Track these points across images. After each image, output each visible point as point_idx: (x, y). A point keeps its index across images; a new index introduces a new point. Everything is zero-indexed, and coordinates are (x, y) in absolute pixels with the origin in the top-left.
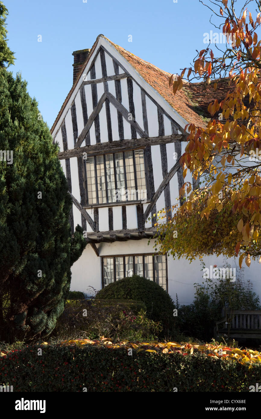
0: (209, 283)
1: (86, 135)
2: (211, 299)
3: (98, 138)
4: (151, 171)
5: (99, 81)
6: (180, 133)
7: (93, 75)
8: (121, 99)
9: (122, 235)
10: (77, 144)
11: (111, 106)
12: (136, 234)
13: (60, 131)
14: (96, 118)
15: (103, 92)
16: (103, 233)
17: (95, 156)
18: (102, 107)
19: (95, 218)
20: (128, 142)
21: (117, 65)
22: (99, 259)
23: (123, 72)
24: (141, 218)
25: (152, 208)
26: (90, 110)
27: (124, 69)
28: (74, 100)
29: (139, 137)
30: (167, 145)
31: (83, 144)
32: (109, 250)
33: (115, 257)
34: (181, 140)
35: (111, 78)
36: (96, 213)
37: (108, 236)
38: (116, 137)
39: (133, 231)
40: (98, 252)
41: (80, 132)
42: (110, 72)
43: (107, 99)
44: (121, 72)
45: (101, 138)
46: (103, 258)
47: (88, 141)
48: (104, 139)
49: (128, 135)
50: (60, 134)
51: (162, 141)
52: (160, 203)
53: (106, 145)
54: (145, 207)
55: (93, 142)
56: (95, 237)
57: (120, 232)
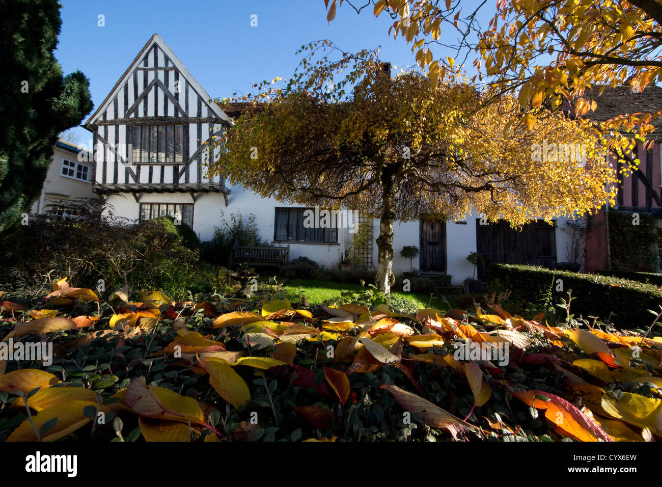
0: (226, 226)
1: (135, 109)
2: (226, 238)
3: (146, 112)
4: (188, 142)
5: (151, 69)
6: (214, 117)
7: (146, 64)
8: (168, 86)
9: (159, 187)
10: (127, 115)
11: (159, 89)
12: (171, 187)
13: (113, 103)
14: (145, 97)
15: (154, 78)
16: (143, 184)
17: (142, 126)
18: (151, 89)
19: (137, 173)
20: (171, 118)
21: (167, 59)
22: (138, 205)
23: (172, 66)
24: (177, 176)
25: (186, 169)
26: (141, 90)
27: (173, 64)
28: (127, 81)
29: (180, 115)
30: (203, 125)
31: (132, 116)
32: (147, 198)
33: (151, 204)
34: (214, 123)
35: (161, 69)
36: (139, 169)
37: (148, 187)
38: (161, 113)
39: (169, 185)
40: (137, 199)
41: (130, 106)
42: (161, 63)
43: (156, 83)
44: (170, 65)
45: (148, 113)
46: (141, 204)
47: (137, 114)
48: (151, 113)
49: (171, 113)
50: (112, 105)
51: (199, 121)
52: (193, 166)
53: (152, 119)
54: (181, 168)
55: (141, 114)
56: (135, 187)
57: (158, 185)
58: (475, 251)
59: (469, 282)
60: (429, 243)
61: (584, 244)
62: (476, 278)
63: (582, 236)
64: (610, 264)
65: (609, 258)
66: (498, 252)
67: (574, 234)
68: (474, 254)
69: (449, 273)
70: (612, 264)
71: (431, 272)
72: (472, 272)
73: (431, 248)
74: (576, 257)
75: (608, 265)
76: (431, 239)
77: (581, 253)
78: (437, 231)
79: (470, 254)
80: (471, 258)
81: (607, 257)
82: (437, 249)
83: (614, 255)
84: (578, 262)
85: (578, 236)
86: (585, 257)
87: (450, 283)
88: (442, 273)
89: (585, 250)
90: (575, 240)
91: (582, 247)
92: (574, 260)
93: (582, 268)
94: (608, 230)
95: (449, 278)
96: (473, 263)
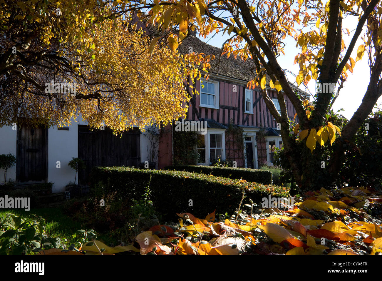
58: (76, 156)
59: (71, 187)
60: (29, 151)
61: (158, 147)
62: (77, 183)
63: (157, 140)
64: (173, 161)
65: (173, 157)
66: (97, 157)
67: (152, 139)
68: (75, 160)
69: (50, 180)
70: (174, 160)
71: (30, 182)
72: (73, 177)
73: (30, 155)
74: (153, 158)
75: (172, 162)
76: (30, 145)
77: (156, 154)
78: (38, 137)
79: (72, 159)
80: (72, 164)
81: (172, 156)
82: (37, 156)
83: (175, 155)
84: (155, 161)
85: (154, 140)
86: (159, 157)
87: (51, 191)
88: (43, 181)
89: (159, 151)
90: (153, 144)
91: (157, 149)
92: (151, 160)
93: (157, 166)
94: (173, 136)
95: (50, 185)
96: (74, 168)
